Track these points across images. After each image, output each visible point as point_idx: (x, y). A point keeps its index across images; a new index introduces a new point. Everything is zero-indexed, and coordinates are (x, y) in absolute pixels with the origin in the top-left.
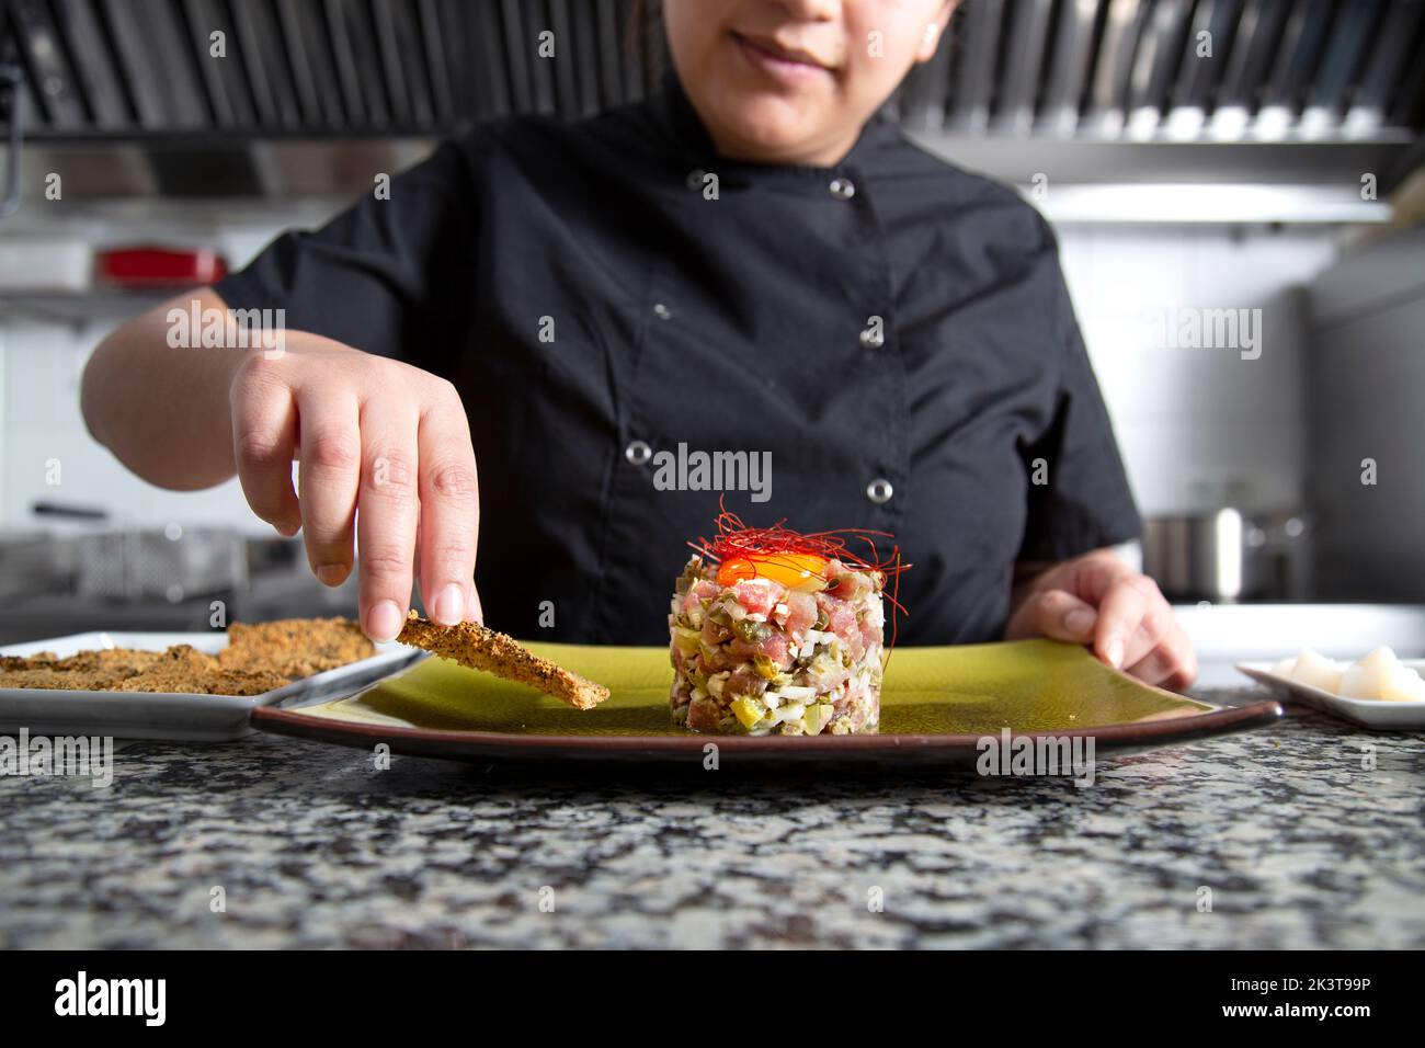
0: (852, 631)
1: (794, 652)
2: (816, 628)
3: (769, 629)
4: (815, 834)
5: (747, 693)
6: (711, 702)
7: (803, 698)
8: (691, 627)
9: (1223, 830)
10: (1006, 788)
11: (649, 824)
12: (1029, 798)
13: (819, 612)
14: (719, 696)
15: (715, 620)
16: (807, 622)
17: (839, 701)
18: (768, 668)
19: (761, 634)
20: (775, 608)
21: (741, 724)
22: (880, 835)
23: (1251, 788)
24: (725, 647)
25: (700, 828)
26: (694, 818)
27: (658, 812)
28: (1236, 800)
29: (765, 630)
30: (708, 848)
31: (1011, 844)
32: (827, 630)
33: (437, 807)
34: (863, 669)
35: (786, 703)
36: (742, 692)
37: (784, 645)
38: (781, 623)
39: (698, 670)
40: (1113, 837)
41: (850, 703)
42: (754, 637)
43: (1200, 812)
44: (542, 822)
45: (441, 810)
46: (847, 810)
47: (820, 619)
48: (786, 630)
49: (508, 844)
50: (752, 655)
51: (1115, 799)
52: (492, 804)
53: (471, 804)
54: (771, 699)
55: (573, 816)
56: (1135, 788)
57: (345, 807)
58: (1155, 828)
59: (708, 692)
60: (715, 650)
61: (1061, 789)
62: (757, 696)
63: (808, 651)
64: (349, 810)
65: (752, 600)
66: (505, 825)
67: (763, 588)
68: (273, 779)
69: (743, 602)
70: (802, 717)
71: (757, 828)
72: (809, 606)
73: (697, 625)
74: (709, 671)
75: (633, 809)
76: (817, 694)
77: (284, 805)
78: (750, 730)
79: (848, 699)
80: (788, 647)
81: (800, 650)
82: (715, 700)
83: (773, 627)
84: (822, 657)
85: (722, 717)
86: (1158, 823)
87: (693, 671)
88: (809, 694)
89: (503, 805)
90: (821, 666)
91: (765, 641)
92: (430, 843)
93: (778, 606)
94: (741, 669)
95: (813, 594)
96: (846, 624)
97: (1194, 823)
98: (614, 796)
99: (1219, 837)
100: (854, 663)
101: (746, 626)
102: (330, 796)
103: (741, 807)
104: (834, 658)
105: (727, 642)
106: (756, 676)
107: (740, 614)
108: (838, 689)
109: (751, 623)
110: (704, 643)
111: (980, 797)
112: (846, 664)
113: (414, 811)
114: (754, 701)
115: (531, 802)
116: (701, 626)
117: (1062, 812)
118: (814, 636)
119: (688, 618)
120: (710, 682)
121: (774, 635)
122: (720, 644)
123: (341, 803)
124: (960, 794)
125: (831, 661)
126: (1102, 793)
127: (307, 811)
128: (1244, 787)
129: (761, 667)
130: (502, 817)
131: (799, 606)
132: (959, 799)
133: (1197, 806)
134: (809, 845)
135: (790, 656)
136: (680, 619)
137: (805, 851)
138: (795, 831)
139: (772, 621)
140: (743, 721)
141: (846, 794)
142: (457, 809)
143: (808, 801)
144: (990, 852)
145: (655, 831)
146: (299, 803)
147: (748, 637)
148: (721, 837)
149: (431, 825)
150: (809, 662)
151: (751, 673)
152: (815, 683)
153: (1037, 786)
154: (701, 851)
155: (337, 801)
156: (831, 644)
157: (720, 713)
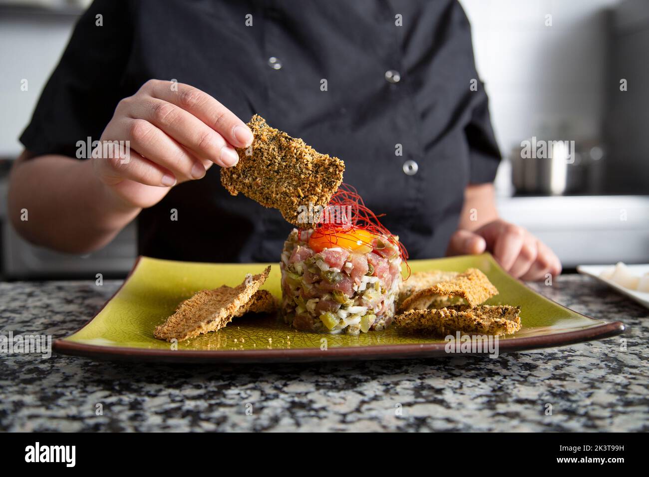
0: (386, 275)
1: (356, 289)
2: (367, 275)
3: (342, 275)
4: (374, 404)
5: (329, 310)
6: (308, 315)
7: (360, 312)
8: (296, 273)
9: (589, 395)
10: (469, 364)
11: (283, 399)
12: (483, 372)
13: (369, 265)
14: (313, 312)
15: (311, 270)
16: (363, 272)
17: (378, 313)
18: (341, 297)
19: (337, 278)
20: (345, 264)
21: (326, 327)
22: (410, 405)
23: (599, 362)
24: (316, 285)
25: (311, 402)
26: (306, 394)
27: (285, 389)
28: (592, 372)
29: (339, 276)
30: (320, 418)
31: (480, 410)
32: (373, 275)
33: (160, 390)
34: (391, 294)
35: (350, 315)
36: (326, 310)
37: (350, 285)
38: (348, 272)
39: (300, 296)
40: (533, 402)
41: (384, 313)
42: (334, 281)
43: (575, 381)
44: (223, 400)
45: (164, 393)
46: (388, 385)
47: (370, 270)
48: (351, 276)
49: (208, 420)
50: (332, 290)
51: (528, 372)
52: (191, 386)
53: (178, 387)
54: (343, 314)
55: (239, 394)
56: (538, 363)
57: (107, 393)
58: (554, 395)
59: (306, 309)
60: (310, 287)
61: (499, 364)
62: (335, 312)
63: (363, 287)
64: (110, 396)
65: (333, 260)
66: (203, 404)
67: (338, 253)
68: (58, 370)
69: (327, 261)
70: (360, 323)
71: (342, 401)
72: (363, 262)
73: (300, 272)
74: (307, 298)
75: (270, 387)
76: (368, 309)
77: (71, 393)
78: (331, 330)
79: (383, 311)
80: (353, 286)
81: (358, 287)
82: (310, 313)
83: (343, 274)
84: (370, 290)
85: (314, 323)
86: (554, 391)
87: (298, 297)
88: (363, 310)
89: (198, 387)
90: (370, 295)
91: (340, 283)
92: (164, 421)
93: (347, 263)
94: (326, 297)
95: (365, 254)
96: (383, 272)
97: (573, 391)
98: (258, 377)
99: (588, 402)
100: (387, 291)
101: (329, 274)
102: (95, 384)
103: (330, 384)
104: (376, 290)
105: (318, 282)
106: (334, 301)
107: (325, 267)
108: (378, 306)
109: (332, 273)
110: (304, 282)
111: (456, 372)
112: (383, 293)
113: (148, 394)
114: (333, 315)
115: (213, 384)
116: (302, 273)
117: (503, 383)
118: (366, 279)
119: (294, 268)
120: (308, 304)
121: (345, 279)
122: (314, 283)
123: (104, 389)
124: (446, 370)
125: (375, 292)
126: (520, 366)
127: (85, 397)
128: (594, 361)
129: (337, 297)
130: (199, 397)
131: (358, 263)
132: (445, 373)
133: (572, 377)
134: (373, 413)
135: (353, 290)
136: (289, 268)
137: (372, 419)
138: (363, 402)
139: (343, 271)
140: (327, 326)
141: (385, 371)
142: (171, 391)
143: (365, 377)
144: (470, 416)
145: (287, 405)
146: (79, 390)
147: (330, 281)
148: (324, 409)
149: (160, 405)
150: (362, 293)
151: (331, 299)
152: (367, 304)
153: (485, 361)
154: (315, 420)
155: (101, 388)
156: (375, 283)
157: (314, 321)
